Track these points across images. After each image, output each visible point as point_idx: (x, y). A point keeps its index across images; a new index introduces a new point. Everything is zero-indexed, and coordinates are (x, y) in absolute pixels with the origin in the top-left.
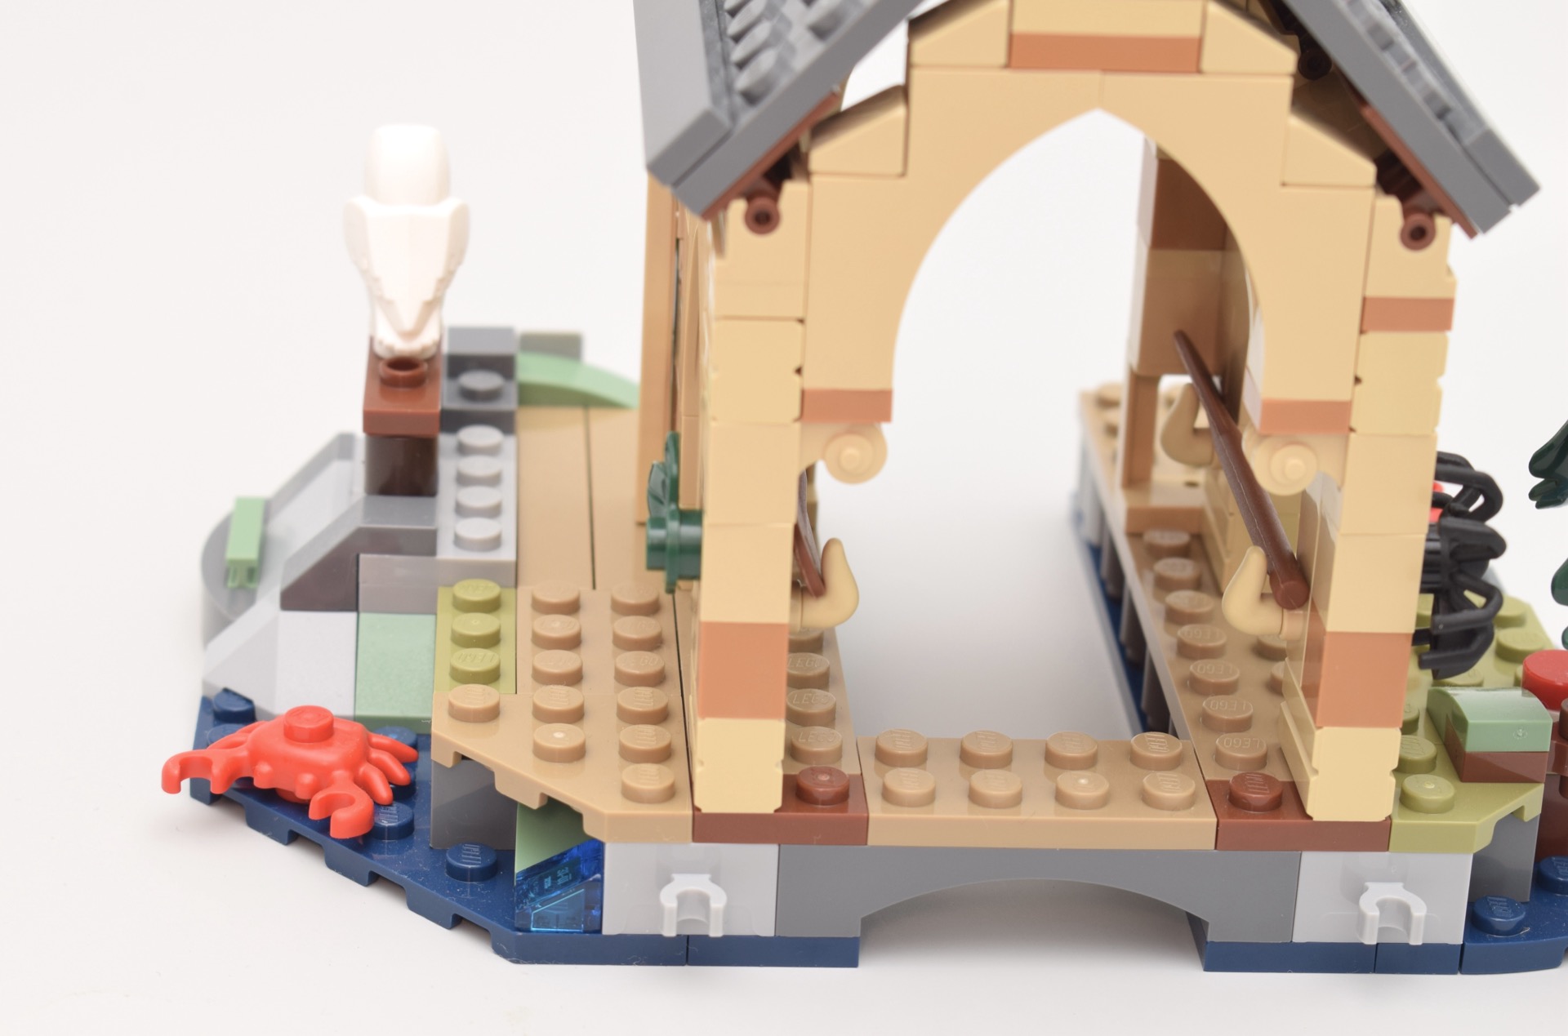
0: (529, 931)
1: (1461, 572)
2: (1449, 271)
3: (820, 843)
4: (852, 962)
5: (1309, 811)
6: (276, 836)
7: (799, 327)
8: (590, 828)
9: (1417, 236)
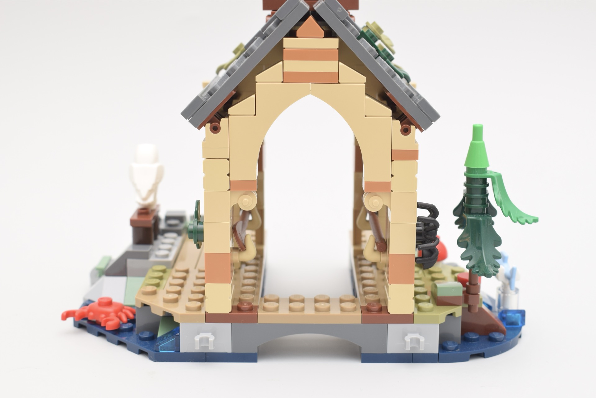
0: (159, 351)
1: (427, 234)
2: (416, 142)
3: (243, 323)
4: (255, 361)
5: (389, 311)
6: (94, 334)
7: (228, 161)
8: (176, 320)
9: (406, 131)
